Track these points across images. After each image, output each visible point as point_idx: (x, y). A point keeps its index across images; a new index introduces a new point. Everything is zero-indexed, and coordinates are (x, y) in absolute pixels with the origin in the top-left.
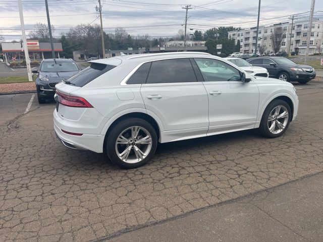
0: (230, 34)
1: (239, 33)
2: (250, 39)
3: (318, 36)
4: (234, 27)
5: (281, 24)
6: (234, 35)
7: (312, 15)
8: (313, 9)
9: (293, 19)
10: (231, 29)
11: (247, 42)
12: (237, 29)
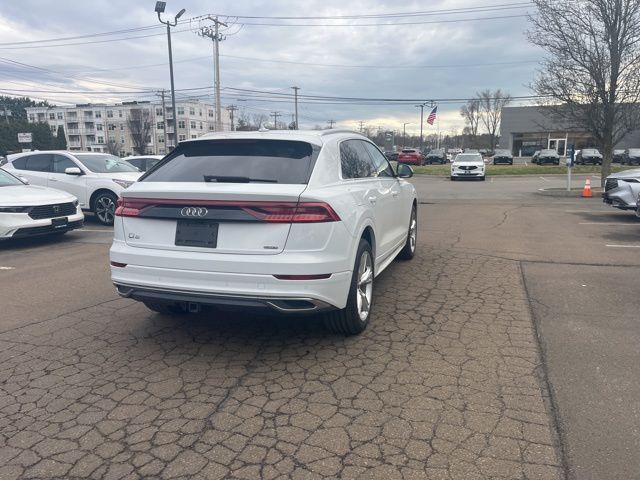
0: (30, 112)
1: (51, 112)
2: (80, 126)
3: (201, 127)
4: (32, 100)
5: (135, 103)
6: (40, 115)
7: (218, 93)
8: (217, 82)
9: (163, 97)
10: (28, 103)
11: (74, 132)
12: (40, 105)
